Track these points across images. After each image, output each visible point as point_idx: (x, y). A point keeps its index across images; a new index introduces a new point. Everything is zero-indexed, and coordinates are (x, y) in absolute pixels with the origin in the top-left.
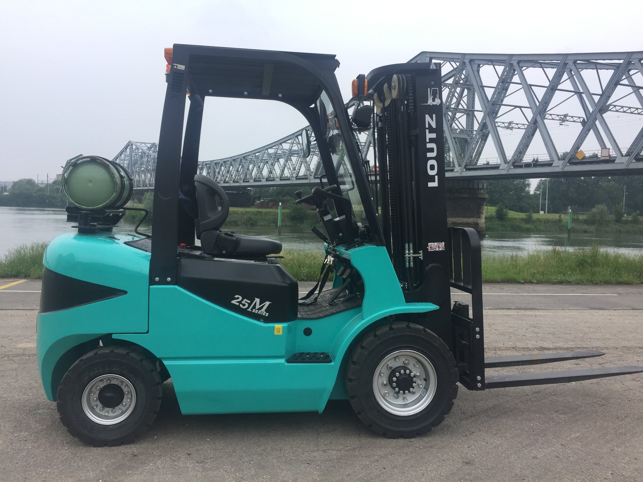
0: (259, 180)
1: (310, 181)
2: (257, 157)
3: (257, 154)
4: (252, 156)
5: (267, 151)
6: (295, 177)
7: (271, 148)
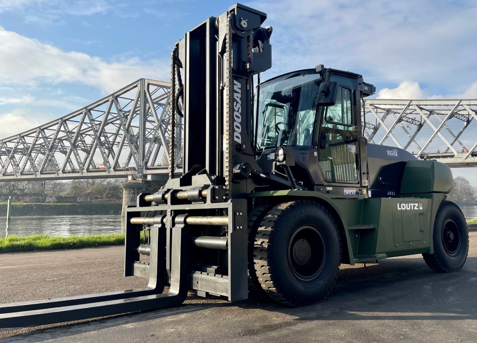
1: (36, 176)
6: (20, 172)
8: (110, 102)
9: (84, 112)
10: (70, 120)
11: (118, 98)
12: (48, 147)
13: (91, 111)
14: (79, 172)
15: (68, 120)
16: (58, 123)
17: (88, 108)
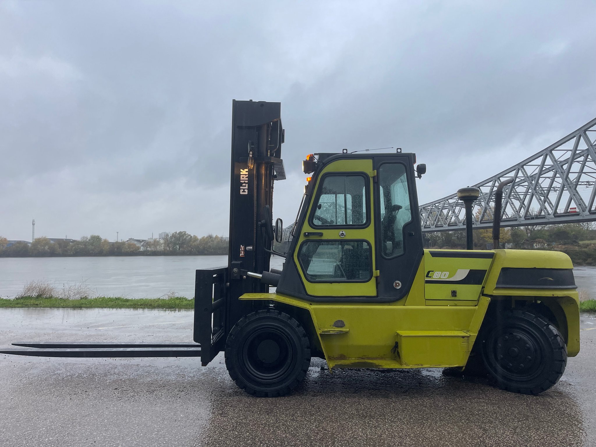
0: (440, 225)
2: (437, 207)
3: (436, 205)
4: (432, 207)
5: (447, 202)
6: (479, 221)
7: (451, 198)
8: (578, 138)
9: (545, 154)
10: (528, 164)
11: (587, 132)
12: (507, 194)
13: (553, 152)
14: (544, 218)
15: (525, 165)
16: (514, 170)
17: (549, 149)
